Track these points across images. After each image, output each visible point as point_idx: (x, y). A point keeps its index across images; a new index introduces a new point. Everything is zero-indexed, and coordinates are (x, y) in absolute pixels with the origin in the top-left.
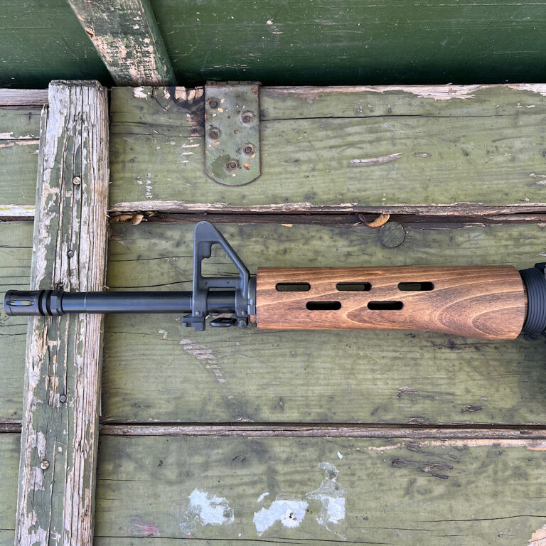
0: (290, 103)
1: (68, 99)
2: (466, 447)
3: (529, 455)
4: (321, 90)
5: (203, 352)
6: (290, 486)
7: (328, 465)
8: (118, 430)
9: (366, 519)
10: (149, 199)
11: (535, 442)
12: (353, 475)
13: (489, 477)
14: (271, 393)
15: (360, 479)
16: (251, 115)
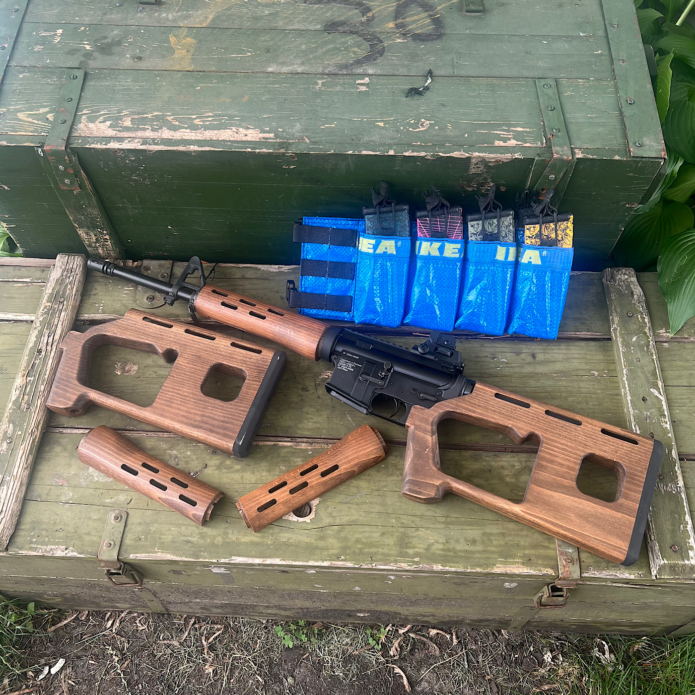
1: (66, 261)
2: (257, 446)
10: (100, 313)
11: (298, 444)
16: (166, 275)
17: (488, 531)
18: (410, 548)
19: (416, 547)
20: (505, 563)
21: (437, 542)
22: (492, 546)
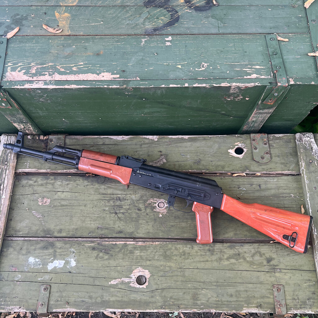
0: (74, 141)
1: (7, 139)
2: (116, 244)
3: (135, 246)
4: (84, 137)
5: (39, 215)
6: (60, 256)
7: (73, 250)
8: (9, 238)
9: (82, 266)
10: (28, 168)
11: (137, 242)
12: (80, 252)
13: (122, 253)
14: (58, 228)
15: (82, 254)
16: (62, 144)
17: (238, 289)
18: (198, 300)
19: (202, 300)
20: (248, 307)
21: (213, 297)
22: (241, 298)
